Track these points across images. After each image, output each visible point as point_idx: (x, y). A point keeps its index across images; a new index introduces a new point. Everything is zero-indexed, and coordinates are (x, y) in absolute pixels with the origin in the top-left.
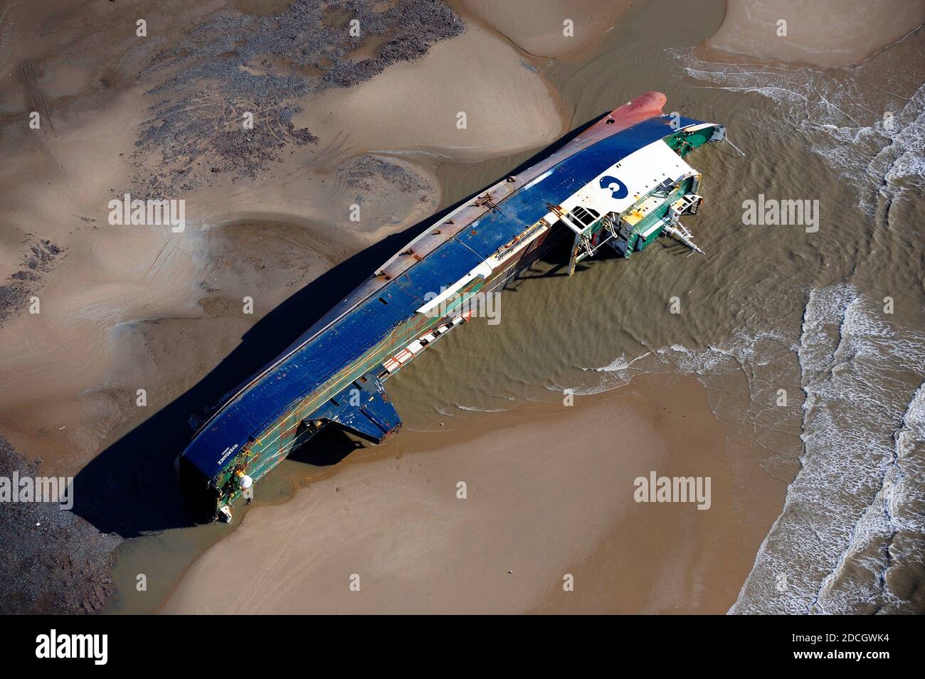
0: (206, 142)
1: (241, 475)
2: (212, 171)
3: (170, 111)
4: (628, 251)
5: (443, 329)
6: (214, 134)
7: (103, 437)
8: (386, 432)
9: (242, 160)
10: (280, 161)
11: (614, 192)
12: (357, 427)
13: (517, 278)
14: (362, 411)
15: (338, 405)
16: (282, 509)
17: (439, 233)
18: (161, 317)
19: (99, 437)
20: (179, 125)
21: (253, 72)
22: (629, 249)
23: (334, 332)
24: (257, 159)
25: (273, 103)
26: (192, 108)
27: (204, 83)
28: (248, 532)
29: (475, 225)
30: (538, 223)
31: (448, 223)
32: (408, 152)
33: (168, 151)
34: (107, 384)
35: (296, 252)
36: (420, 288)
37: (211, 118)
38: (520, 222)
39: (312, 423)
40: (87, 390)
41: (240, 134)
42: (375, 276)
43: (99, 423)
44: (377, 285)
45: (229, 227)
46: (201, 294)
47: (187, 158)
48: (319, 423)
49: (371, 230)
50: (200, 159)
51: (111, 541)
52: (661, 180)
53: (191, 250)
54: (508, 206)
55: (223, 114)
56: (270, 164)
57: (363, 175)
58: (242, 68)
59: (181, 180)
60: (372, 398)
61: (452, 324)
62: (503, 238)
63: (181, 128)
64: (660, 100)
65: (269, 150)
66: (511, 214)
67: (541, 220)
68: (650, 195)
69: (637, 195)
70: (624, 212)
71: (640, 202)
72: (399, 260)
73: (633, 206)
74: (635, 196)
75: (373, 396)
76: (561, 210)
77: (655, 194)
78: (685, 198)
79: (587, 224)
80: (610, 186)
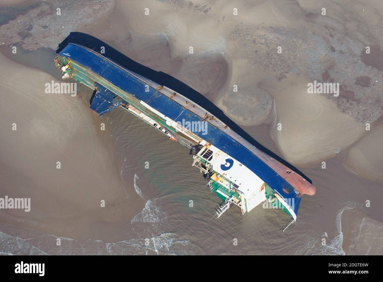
2: (256, 51)
9: (263, 59)
10: (265, 71)
11: (224, 165)
12: (95, 99)
14: (103, 100)
20: (284, 38)
23: (127, 75)
24: (264, 64)
30: (200, 138)
32: (275, 112)
33: (267, 36)
35: (210, 82)
40: (131, 31)
42: (162, 86)
46: (184, 56)
47: (263, 42)
48: (96, 88)
50: (263, 46)
52: (238, 184)
53: (208, 50)
56: (262, 68)
57: (258, 98)
59: (249, 42)
65: (271, 67)
67: (202, 139)
68: (227, 180)
69: (225, 174)
70: (214, 170)
71: (221, 176)
72: (171, 92)
73: (219, 174)
74: (224, 174)
75: (111, 102)
76: (209, 146)
77: (231, 185)
78: (239, 202)
79: (203, 157)
80: (227, 163)
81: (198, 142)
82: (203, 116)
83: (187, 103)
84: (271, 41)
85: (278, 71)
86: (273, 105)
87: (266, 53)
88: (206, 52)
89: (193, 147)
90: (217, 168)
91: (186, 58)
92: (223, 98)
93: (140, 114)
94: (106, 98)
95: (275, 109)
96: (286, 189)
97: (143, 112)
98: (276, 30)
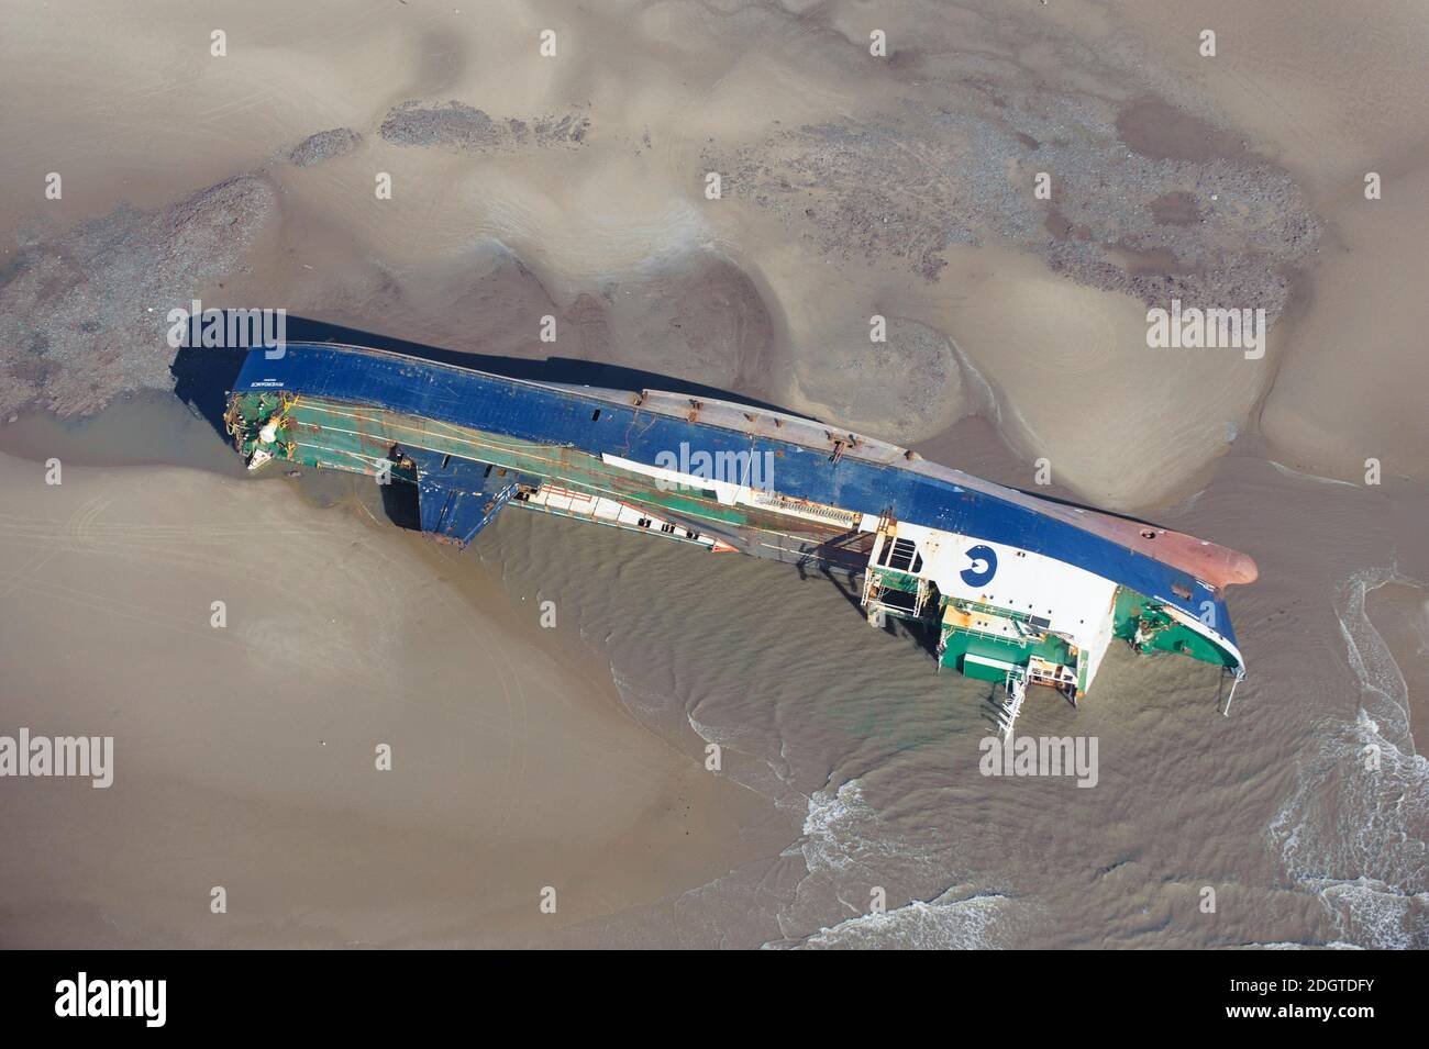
0: (853, 184)
2: (807, 211)
5: (679, 532)
6: (871, 186)
7: (317, 307)
9: (845, 229)
10: (870, 264)
11: (970, 570)
12: (425, 500)
13: (824, 569)
14: (451, 493)
15: (445, 467)
16: (295, 507)
18: (535, 273)
19: (315, 304)
20: (865, 149)
23: (511, 390)
24: (857, 242)
25: (968, 215)
26: (905, 147)
27: (958, 140)
28: (243, 492)
30: (852, 513)
31: (777, 421)
32: (978, 375)
33: (812, 159)
34: (397, 274)
35: (726, 345)
37: (900, 171)
38: (837, 493)
39: (402, 457)
40: (378, 261)
41: (891, 207)
42: (639, 392)
43: (335, 294)
46: (596, 291)
47: (813, 180)
48: (407, 463)
50: (820, 192)
53: (661, 250)
54: (853, 468)
56: (858, 257)
58: (1011, 162)
59: (771, 191)
60: (480, 494)
61: (696, 538)
62: (796, 488)
63: (860, 153)
65: (883, 246)
66: (842, 477)
67: (858, 514)
68: (1003, 614)
69: (988, 597)
70: (947, 597)
71: (979, 608)
72: (679, 402)
73: (966, 602)
74: (984, 596)
75: (484, 493)
76: (891, 528)
77: (1019, 623)
78: (1060, 669)
79: (891, 565)
80: (978, 561)
81: (849, 525)
82: (824, 444)
83: (751, 420)
84: (833, 169)
85: (910, 251)
86: (956, 356)
87: (842, 208)
88: (657, 258)
89: (810, 551)
90: (951, 587)
91: (607, 296)
92: (797, 382)
93: (589, 501)
94: (459, 485)
95: (971, 368)
96: (1178, 586)
97: (599, 494)
98: (828, 132)
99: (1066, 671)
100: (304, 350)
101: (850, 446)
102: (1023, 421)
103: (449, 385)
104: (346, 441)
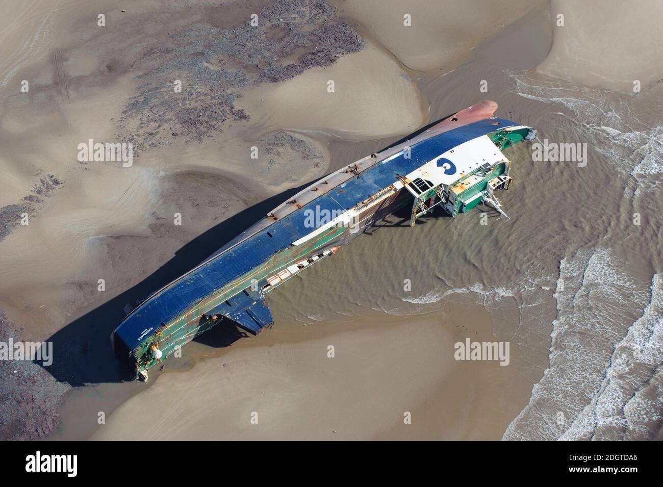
0: (172, 114)
1: (155, 349)
2: (173, 135)
3: (150, 91)
4: (455, 213)
5: (315, 258)
6: (178, 109)
7: (69, 315)
8: (261, 328)
9: (194, 129)
10: (221, 131)
11: (446, 170)
12: (242, 322)
13: (373, 226)
14: (246, 311)
15: (231, 306)
16: (185, 376)
17: (316, 190)
18: (122, 234)
19: (66, 315)
20: (155, 101)
21: (212, 68)
22: (455, 211)
23: (231, 254)
24: (205, 129)
25: (222, 90)
26: (166, 90)
27: (177, 73)
29: (343, 186)
30: (388, 188)
31: (324, 183)
32: (311, 131)
33: (145, 119)
34: (77, 279)
35: (222, 196)
36: (297, 227)
37: (178, 97)
38: (376, 186)
39: (210, 317)
40: (63, 282)
41: (196, 110)
42: (267, 217)
43: (68, 305)
44: (267, 223)
45: (177, 175)
46: (153, 220)
47: (157, 125)
48: (216, 317)
49: (277, 185)
50: (166, 126)
51: (64, 388)
52: (481, 163)
53: (150, 189)
54: (368, 174)
55: (187, 95)
56: (213, 133)
57: (277, 145)
58: (205, 64)
59: (150, 140)
60: (255, 302)
61: (322, 255)
62: (362, 197)
63: (156, 103)
64: (493, 107)
65: (215, 123)
66: (370, 180)
67: (391, 186)
68: (472, 174)
69: (463, 173)
70: (451, 184)
71: (464, 178)
72: (285, 207)
73: (457, 181)
74: (461, 174)
75: (256, 301)
76: (407, 180)
77: (476, 174)
78: (499, 178)
79: (423, 192)
80: (444, 166)
81: (393, 192)
82: (349, 176)
85: (226, 116)
86: (295, 132)
87: (182, 124)
89: (369, 221)
90: (449, 180)
91: (158, 218)
94: (244, 306)
95: (306, 131)
96: (492, 123)
97: (288, 266)
98: (134, 107)
99: (502, 177)
100: (143, 310)
101: (357, 169)
102: (347, 130)
103: (210, 272)
104: (181, 333)
